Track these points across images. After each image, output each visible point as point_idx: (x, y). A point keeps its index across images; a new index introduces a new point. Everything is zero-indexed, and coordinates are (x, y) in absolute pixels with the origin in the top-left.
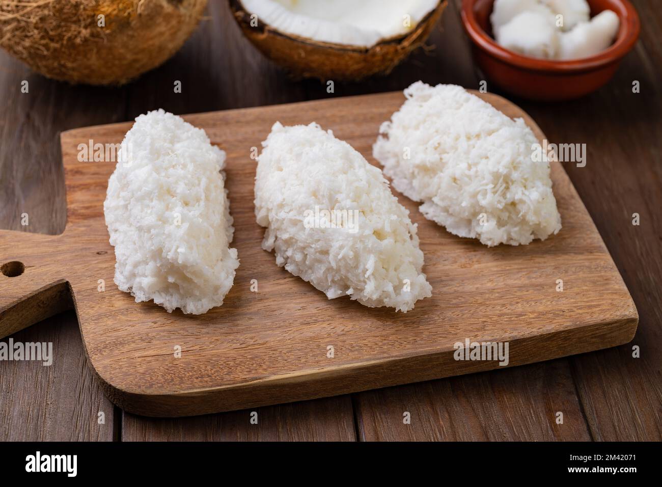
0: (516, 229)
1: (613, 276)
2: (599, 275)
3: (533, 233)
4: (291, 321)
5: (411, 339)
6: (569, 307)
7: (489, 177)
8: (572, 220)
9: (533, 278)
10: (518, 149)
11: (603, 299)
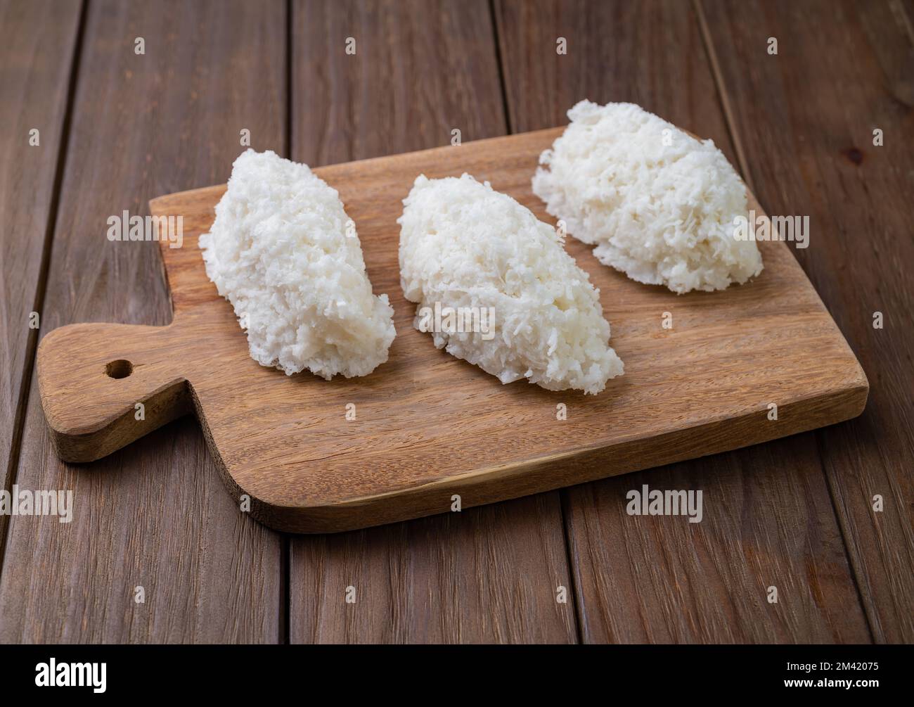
0: (711, 271)
1: (835, 339)
2: (819, 337)
3: (730, 276)
4: (460, 413)
5: (604, 425)
6: (786, 377)
7: (676, 212)
8: (781, 275)
9: (741, 346)
10: (710, 177)
11: (826, 367)
